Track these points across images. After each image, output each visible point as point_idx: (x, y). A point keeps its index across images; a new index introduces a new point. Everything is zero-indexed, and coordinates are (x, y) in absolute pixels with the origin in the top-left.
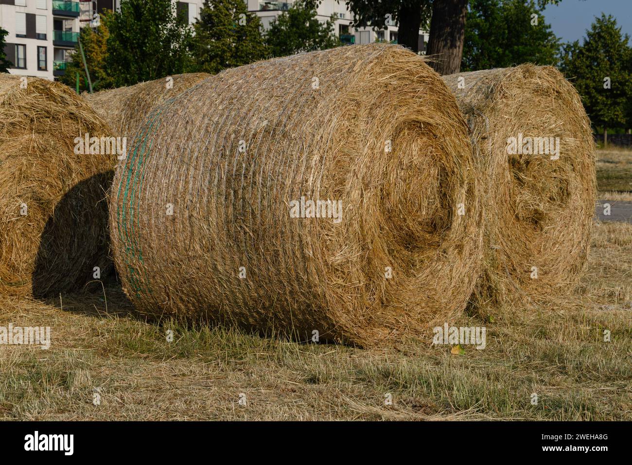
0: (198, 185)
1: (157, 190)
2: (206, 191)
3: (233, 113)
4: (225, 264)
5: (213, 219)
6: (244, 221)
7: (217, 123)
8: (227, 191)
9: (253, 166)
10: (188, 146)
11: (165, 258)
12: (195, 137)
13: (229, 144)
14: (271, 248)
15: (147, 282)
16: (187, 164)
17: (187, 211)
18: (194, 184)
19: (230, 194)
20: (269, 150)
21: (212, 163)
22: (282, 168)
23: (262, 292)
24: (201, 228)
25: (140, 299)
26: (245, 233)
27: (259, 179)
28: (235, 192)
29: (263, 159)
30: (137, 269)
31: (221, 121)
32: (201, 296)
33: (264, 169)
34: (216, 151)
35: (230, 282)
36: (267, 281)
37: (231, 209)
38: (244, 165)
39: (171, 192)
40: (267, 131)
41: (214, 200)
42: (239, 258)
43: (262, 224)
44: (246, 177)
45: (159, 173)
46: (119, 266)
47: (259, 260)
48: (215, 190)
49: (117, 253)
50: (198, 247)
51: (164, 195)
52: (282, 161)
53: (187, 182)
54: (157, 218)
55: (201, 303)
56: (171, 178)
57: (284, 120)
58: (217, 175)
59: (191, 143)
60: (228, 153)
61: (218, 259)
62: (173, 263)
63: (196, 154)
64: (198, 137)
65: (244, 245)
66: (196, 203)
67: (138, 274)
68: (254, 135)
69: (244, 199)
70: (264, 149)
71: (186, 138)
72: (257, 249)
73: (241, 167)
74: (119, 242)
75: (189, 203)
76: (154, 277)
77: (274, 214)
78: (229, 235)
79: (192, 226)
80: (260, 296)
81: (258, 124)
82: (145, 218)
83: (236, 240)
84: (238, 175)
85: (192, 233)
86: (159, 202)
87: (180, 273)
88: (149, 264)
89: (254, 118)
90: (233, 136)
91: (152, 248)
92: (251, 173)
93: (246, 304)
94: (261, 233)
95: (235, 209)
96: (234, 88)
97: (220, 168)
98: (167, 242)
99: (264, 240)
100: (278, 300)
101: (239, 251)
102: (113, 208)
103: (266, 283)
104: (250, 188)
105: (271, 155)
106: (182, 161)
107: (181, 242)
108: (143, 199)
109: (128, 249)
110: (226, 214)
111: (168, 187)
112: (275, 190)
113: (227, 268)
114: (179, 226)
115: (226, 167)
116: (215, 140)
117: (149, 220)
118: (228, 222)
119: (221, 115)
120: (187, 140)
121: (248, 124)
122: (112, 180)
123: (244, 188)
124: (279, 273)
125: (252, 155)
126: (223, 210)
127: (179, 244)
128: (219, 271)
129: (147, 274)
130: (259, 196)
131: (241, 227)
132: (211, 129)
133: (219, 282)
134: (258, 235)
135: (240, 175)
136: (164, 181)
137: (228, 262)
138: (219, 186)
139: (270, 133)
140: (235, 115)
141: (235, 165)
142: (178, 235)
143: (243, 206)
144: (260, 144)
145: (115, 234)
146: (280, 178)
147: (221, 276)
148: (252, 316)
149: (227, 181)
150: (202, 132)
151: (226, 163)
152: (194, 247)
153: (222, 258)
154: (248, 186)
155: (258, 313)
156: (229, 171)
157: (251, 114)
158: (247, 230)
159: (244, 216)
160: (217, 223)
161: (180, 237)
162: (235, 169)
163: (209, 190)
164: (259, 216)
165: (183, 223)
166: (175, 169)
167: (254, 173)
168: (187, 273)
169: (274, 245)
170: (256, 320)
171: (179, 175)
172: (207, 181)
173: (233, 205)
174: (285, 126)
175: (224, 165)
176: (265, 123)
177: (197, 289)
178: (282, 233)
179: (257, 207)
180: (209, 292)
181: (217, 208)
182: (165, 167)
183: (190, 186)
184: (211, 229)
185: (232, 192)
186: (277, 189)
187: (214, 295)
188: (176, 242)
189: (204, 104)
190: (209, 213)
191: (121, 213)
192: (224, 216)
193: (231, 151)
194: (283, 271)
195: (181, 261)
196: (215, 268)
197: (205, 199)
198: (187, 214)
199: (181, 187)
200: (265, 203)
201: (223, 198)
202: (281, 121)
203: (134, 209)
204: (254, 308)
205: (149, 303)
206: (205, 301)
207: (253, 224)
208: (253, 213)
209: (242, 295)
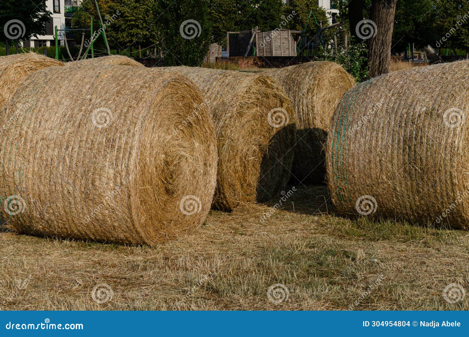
0: (385, 143)
1: (357, 145)
2: (390, 146)
3: (403, 102)
4: (401, 187)
5: (395, 161)
6: (415, 163)
7: (393, 107)
8: (404, 147)
9: (420, 133)
10: (376, 120)
11: (363, 183)
12: (380, 115)
13: (404, 120)
14: (432, 179)
15: (349, 196)
16: (376, 130)
17: (378, 158)
18: (382, 142)
19: (406, 148)
20: (429, 124)
21: (393, 130)
22: (439, 134)
23: (423, 202)
24: (387, 167)
25: (342, 205)
26: (416, 170)
27: (424, 140)
28: (410, 147)
29: (426, 129)
30: (343, 189)
31: (396, 106)
32: (383, 204)
33: (427, 135)
34: (395, 124)
35: (403, 197)
36: (427, 196)
37: (407, 157)
38: (414, 133)
39: (367, 146)
40: (426, 113)
41: (395, 152)
42: (411, 183)
43: (427, 165)
44: (416, 139)
45: (359, 136)
46: (331, 187)
47: (423, 185)
48: (396, 146)
49: (331, 180)
50: (384, 177)
51: (363, 148)
52: (438, 130)
53: (377, 141)
54: (359, 160)
55: (382, 208)
56: (367, 139)
57: (437, 107)
58: (397, 137)
59: (377, 119)
60: (403, 125)
61: (397, 184)
62: (368, 186)
63: (382, 125)
64: (381, 115)
65: (414, 176)
66: (384, 153)
67: (344, 191)
68: (419, 116)
69: (415, 151)
70: (426, 124)
71: (374, 116)
72: (422, 179)
73: (413, 133)
74: (332, 174)
75: (379, 153)
76: (354, 193)
77: (434, 160)
78: (405, 171)
79: (381, 166)
80: (421, 204)
81: (420, 109)
82: (350, 161)
83: (410, 173)
84: (411, 138)
85: (381, 170)
86: (360, 152)
87: (371, 191)
88: (352, 186)
89: (418, 106)
90: (405, 116)
91: (354, 178)
92: (419, 137)
93: (411, 208)
94: (425, 170)
95: (409, 156)
96: (398, 86)
97: (399, 134)
98: (365, 174)
99: (427, 174)
100: (432, 206)
101: (411, 180)
102: (329, 154)
103: (427, 197)
104: (419, 145)
105: (431, 127)
106: (373, 129)
107: (374, 174)
108: (349, 150)
109: (338, 178)
110: (404, 160)
111: (365, 144)
112: (435, 147)
113: (402, 189)
114: (373, 165)
115: (403, 133)
116: (394, 117)
117: (353, 162)
118: (404, 164)
119: (395, 103)
120: (375, 117)
121: (414, 109)
122: (327, 139)
123: (415, 145)
124: (436, 191)
125: (419, 127)
126: (401, 157)
127: (373, 176)
128: (397, 190)
129: (350, 192)
130: (425, 150)
131: (413, 167)
132: (390, 111)
133: (396, 196)
134: (424, 171)
135: (412, 138)
136: (362, 140)
137: (403, 186)
138: (398, 144)
139: (428, 114)
140: (405, 103)
141: (409, 132)
142: (372, 170)
143: (415, 155)
144: (424, 120)
145: (330, 170)
146: (438, 140)
147: (398, 193)
148: (414, 215)
149: (404, 141)
150: (384, 113)
151: (403, 131)
152: (382, 177)
153: (400, 183)
154: (417, 144)
155: (418, 213)
156: (405, 135)
157: (415, 103)
158: (417, 168)
159: (415, 160)
160: (398, 164)
161: (373, 172)
162: (408, 134)
163: (392, 146)
164: (424, 161)
165: (375, 164)
166: (368, 133)
167: (421, 137)
168: (376, 191)
169: (433, 177)
170: (415, 217)
171: (371, 137)
172: (390, 141)
173: (408, 154)
174: (438, 110)
175: (401, 132)
176: (424, 109)
177: (381, 200)
178: (439, 170)
179: (424, 155)
180: (389, 201)
181: (397, 156)
182: (362, 132)
183: (380, 143)
184: (394, 168)
185: (407, 147)
186: (436, 146)
187: (392, 203)
188: (371, 174)
189: (381, 95)
190: (393, 158)
191: (334, 157)
192: (402, 161)
193: (405, 124)
194: (438, 191)
195: (373, 185)
196: (395, 189)
197: (390, 151)
198: (378, 159)
199: (373, 143)
200: (429, 154)
201: (401, 151)
202: (435, 108)
203: (343, 155)
204: (416, 211)
205: (348, 207)
206: (385, 207)
207: (421, 165)
208: (421, 159)
209: (410, 203)
